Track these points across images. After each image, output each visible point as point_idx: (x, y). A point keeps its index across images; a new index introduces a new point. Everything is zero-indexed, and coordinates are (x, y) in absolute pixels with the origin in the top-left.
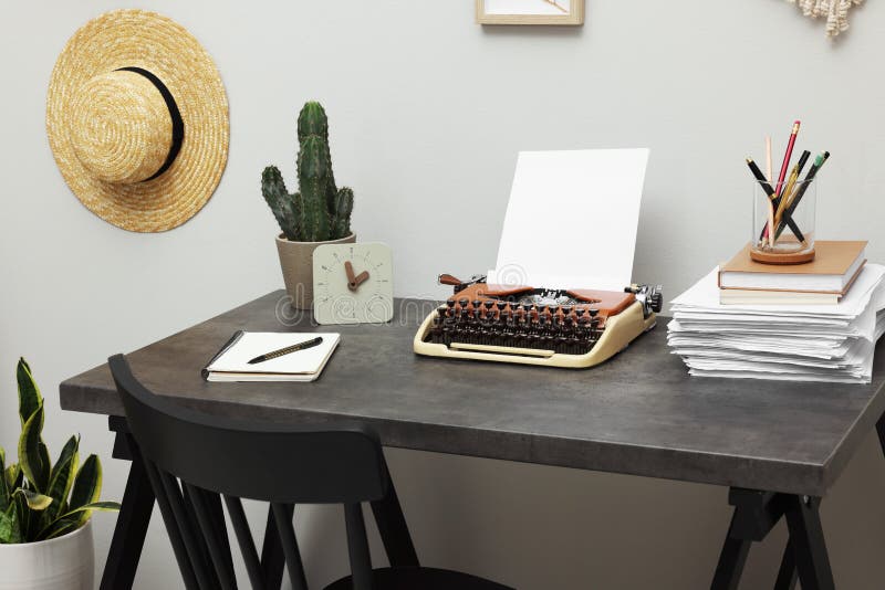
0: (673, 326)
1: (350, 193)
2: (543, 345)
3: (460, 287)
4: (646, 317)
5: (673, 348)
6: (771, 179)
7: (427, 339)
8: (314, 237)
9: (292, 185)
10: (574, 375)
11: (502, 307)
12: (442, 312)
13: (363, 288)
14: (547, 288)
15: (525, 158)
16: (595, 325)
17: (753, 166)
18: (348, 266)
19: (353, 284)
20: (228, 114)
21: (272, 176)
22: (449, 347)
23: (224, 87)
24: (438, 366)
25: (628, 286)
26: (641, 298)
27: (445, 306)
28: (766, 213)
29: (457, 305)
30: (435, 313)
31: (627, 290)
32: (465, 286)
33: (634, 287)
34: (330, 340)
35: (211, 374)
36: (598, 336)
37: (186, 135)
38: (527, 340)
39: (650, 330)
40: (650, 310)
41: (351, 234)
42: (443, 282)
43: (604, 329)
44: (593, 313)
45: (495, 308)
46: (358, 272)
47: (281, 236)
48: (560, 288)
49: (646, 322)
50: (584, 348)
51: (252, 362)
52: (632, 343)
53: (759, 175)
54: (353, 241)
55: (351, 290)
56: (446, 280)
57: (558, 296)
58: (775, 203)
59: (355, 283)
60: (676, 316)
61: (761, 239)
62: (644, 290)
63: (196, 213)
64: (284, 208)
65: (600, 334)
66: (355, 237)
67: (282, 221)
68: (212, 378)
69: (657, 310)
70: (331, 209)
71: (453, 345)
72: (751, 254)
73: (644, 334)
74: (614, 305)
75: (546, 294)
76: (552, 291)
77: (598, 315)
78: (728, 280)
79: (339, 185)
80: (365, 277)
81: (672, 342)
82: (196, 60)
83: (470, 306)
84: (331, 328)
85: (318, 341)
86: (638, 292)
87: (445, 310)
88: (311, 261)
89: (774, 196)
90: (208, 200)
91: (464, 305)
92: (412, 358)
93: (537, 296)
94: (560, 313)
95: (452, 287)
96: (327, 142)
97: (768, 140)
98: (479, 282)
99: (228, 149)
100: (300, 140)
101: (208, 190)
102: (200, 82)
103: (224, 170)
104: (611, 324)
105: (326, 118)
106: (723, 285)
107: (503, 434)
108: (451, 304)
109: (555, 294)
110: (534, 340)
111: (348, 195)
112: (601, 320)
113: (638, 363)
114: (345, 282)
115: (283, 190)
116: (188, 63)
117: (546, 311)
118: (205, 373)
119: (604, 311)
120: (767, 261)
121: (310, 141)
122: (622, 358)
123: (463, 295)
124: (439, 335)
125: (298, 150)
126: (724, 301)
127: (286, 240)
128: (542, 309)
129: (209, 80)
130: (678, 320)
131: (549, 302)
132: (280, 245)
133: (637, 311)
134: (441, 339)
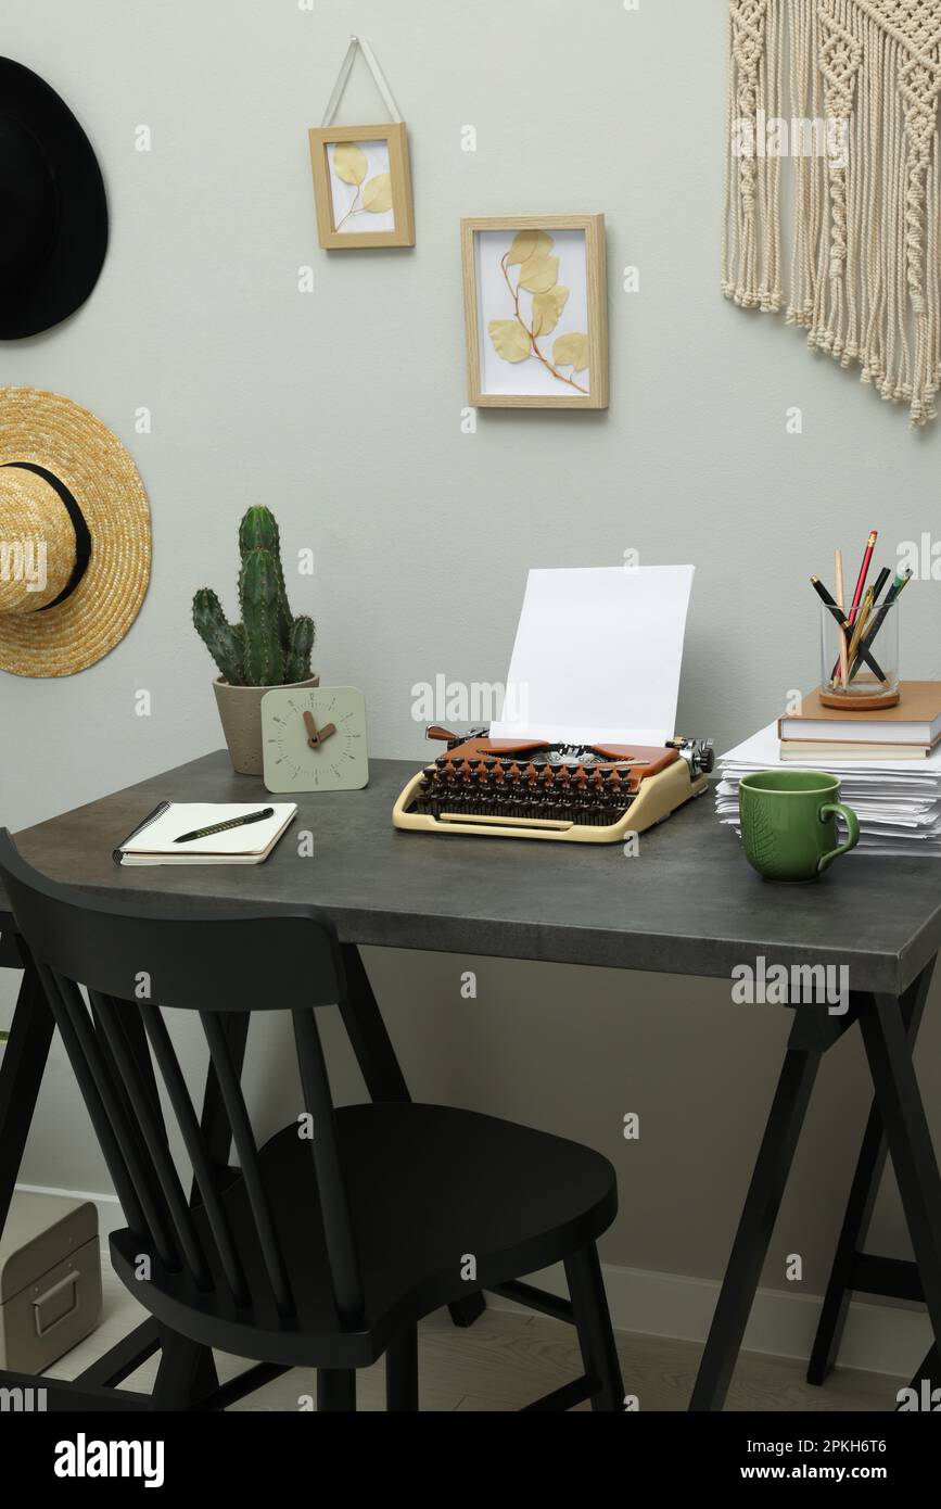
0: (723, 789)
1: (310, 623)
2: (559, 814)
3: (454, 743)
4: (694, 778)
5: (723, 816)
6: (843, 601)
7: (411, 808)
8: (263, 680)
9: (233, 613)
10: (598, 852)
11: (506, 767)
12: (429, 774)
13: (330, 746)
14: (566, 742)
15: (538, 578)
16: (625, 788)
17: (819, 586)
18: (308, 718)
19: (315, 741)
20: (149, 523)
21: (206, 602)
22: (438, 819)
23: (144, 487)
24: (424, 842)
25: (671, 739)
26: (686, 754)
27: (433, 767)
28: (839, 646)
29: (449, 766)
30: (420, 776)
31: (669, 745)
32: (462, 741)
33: (679, 741)
34: (284, 812)
35: (125, 856)
36: (629, 802)
37: (94, 550)
38: (537, 809)
39: (699, 796)
40: (699, 770)
41: (312, 676)
42: (430, 736)
43: (637, 793)
44: (623, 774)
45: (497, 768)
46: (321, 724)
47: (220, 680)
48: (584, 743)
49: (693, 785)
50: (611, 818)
51: (181, 840)
52: (674, 812)
53: (827, 599)
54: (316, 684)
55: (312, 747)
56: (436, 733)
57: (580, 753)
58: (849, 633)
59: (317, 739)
60: (725, 775)
61: (832, 679)
62: (690, 744)
63: (109, 652)
64: (222, 643)
65: (632, 800)
66: (318, 681)
67: (221, 661)
68: (126, 861)
69: (708, 769)
70: (286, 645)
71: (443, 815)
72: (821, 696)
73: (692, 800)
74: (654, 762)
75: (565, 752)
76: (574, 747)
77: (629, 777)
78: (791, 731)
79: (296, 612)
80: (331, 731)
81: (722, 809)
82: (105, 453)
83: (465, 766)
84: (285, 798)
85: (268, 813)
86: (683, 747)
87: (434, 771)
88: (259, 711)
89: (847, 624)
90: (125, 634)
91: (458, 764)
92: (391, 833)
93: (554, 754)
94: (581, 773)
95: (446, 742)
96: (278, 557)
97: (838, 552)
98: (479, 736)
99: (150, 569)
100: (242, 555)
101: (124, 620)
102: (111, 483)
103: (145, 595)
104: (646, 786)
105: (276, 527)
106: (786, 735)
107: (501, 924)
108: (441, 764)
109: (577, 751)
110: (547, 808)
111: (307, 625)
112: (633, 783)
113: (684, 835)
114: (302, 737)
115: (221, 620)
116: (95, 457)
117: (564, 772)
118: (118, 855)
119: (637, 771)
120: (839, 706)
121: (255, 555)
122: (661, 830)
123: (457, 753)
124: (425, 804)
125: (240, 567)
126: (785, 756)
127: (226, 685)
128: (556, 769)
129: (123, 478)
130: (728, 780)
131: (569, 760)
132: (218, 692)
133: (681, 771)
134: (429, 807)
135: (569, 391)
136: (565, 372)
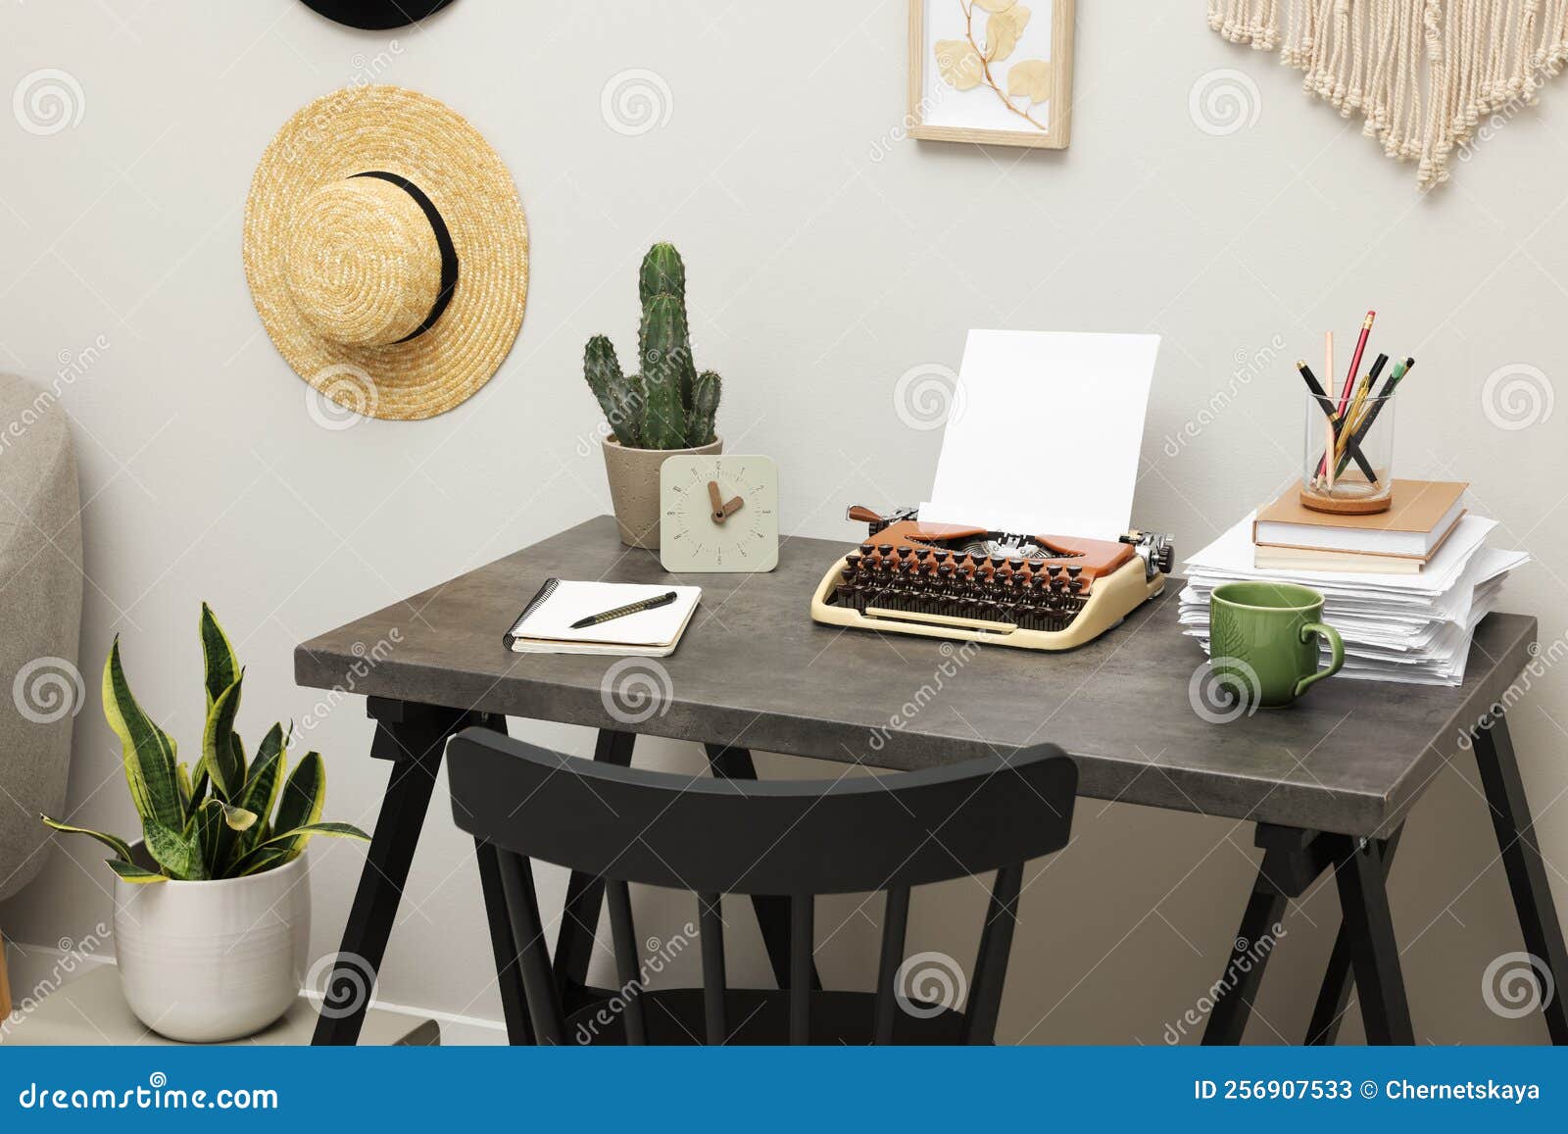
0: (1187, 595)
1: (717, 380)
2: (1001, 615)
3: (878, 526)
4: (1150, 578)
5: (1186, 627)
6: (1333, 393)
7: (831, 600)
8: (662, 442)
9: (630, 363)
10: (1045, 660)
11: (940, 558)
12: (852, 561)
13: (734, 521)
14: (1006, 531)
15: (972, 333)
16: (1075, 589)
17: (1306, 373)
18: (713, 489)
19: (720, 515)
20: (527, 249)
21: (600, 350)
22: (864, 614)
23: (522, 209)
24: (847, 640)
25: (1126, 534)
26: (1143, 551)
27: (856, 553)
28: (1325, 440)
29: (876, 553)
30: (842, 563)
31: (1123, 540)
32: (885, 524)
33: (1134, 536)
34: (689, 597)
35: (517, 642)
36: (1080, 606)
37: (461, 277)
38: (977, 608)
39: (1155, 598)
40: (1156, 570)
41: (715, 439)
42: (853, 517)
43: (1089, 595)
44: (1073, 573)
45: (931, 559)
46: (726, 498)
47: (610, 439)
48: (1026, 533)
49: (1149, 586)
50: (1059, 622)
51: (578, 625)
52: (1127, 617)
53: (1315, 387)
54: (718, 451)
55: (716, 522)
56: (857, 514)
57: (1022, 544)
58: (1338, 426)
59: (721, 515)
60: (1192, 581)
61: (1316, 476)
62: (1148, 540)
63: (473, 395)
64: (616, 399)
65: (1084, 603)
66: (721, 445)
68: (517, 647)
69: (1166, 569)
70: (688, 403)
71: (869, 610)
72: (1302, 496)
73: (1146, 603)
74: (1104, 562)
75: (1005, 541)
76: (1015, 537)
77: (1081, 575)
78: (1266, 534)
79: (700, 366)
80: (738, 504)
81: (1186, 618)
82: (480, 166)
83: (894, 554)
84: (688, 579)
85: (670, 598)
86: (1140, 542)
87: (858, 559)
88: (658, 477)
89: (1336, 416)
90: (493, 376)
91: (885, 552)
92: (808, 627)
93: (991, 544)
94: (1025, 569)
95: (867, 525)
96: (683, 302)
97: (1329, 334)
98: (905, 518)
99: (525, 302)
100: (643, 299)
101: (492, 360)
102: (485, 202)
103: (518, 332)
104: (1098, 588)
105: (682, 268)
106: (1261, 539)
107: (943, 740)
108: (866, 551)
109: (1018, 540)
110: (987, 607)
111: (713, 381)
112: (1084, 583)
113: (1136, 645)
114: (708, 510)
115: (616, 372)
116: (468, 170)
117: (1006, 567)
118: (509, 640)
119: (1090, 570)
120: (1323, 509)
121: (660, 302)
122: (1114, 637)
123: (883, 539)
124: (848, 596)
125: (641, 315)
126: (1261, 563)
127: (617, 445)
128: (998, 564)
129: (499, 197)
130: (1195, 587)
131: (1009, 552)
132: (609, 454)
133: (1137, 571)
134: (851, 601)
135: (1025, 127)
136: (1021, 103)
